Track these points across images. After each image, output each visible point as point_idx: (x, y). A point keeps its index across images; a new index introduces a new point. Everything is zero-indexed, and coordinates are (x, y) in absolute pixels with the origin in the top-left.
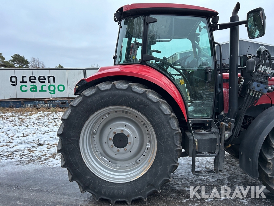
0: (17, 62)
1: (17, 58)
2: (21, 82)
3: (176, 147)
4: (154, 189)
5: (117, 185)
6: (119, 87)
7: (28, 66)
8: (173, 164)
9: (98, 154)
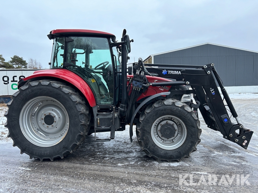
0: (16, 63)
1: (16, 59)
2: (12, 81)
3: (81, 123)
4: (67, 150)
5: (44, 148)
6: (43, 84)
7: (26, 66)
8: (79, 134)
9: (36, 130)
